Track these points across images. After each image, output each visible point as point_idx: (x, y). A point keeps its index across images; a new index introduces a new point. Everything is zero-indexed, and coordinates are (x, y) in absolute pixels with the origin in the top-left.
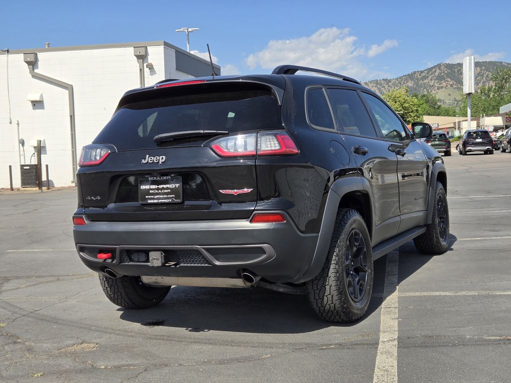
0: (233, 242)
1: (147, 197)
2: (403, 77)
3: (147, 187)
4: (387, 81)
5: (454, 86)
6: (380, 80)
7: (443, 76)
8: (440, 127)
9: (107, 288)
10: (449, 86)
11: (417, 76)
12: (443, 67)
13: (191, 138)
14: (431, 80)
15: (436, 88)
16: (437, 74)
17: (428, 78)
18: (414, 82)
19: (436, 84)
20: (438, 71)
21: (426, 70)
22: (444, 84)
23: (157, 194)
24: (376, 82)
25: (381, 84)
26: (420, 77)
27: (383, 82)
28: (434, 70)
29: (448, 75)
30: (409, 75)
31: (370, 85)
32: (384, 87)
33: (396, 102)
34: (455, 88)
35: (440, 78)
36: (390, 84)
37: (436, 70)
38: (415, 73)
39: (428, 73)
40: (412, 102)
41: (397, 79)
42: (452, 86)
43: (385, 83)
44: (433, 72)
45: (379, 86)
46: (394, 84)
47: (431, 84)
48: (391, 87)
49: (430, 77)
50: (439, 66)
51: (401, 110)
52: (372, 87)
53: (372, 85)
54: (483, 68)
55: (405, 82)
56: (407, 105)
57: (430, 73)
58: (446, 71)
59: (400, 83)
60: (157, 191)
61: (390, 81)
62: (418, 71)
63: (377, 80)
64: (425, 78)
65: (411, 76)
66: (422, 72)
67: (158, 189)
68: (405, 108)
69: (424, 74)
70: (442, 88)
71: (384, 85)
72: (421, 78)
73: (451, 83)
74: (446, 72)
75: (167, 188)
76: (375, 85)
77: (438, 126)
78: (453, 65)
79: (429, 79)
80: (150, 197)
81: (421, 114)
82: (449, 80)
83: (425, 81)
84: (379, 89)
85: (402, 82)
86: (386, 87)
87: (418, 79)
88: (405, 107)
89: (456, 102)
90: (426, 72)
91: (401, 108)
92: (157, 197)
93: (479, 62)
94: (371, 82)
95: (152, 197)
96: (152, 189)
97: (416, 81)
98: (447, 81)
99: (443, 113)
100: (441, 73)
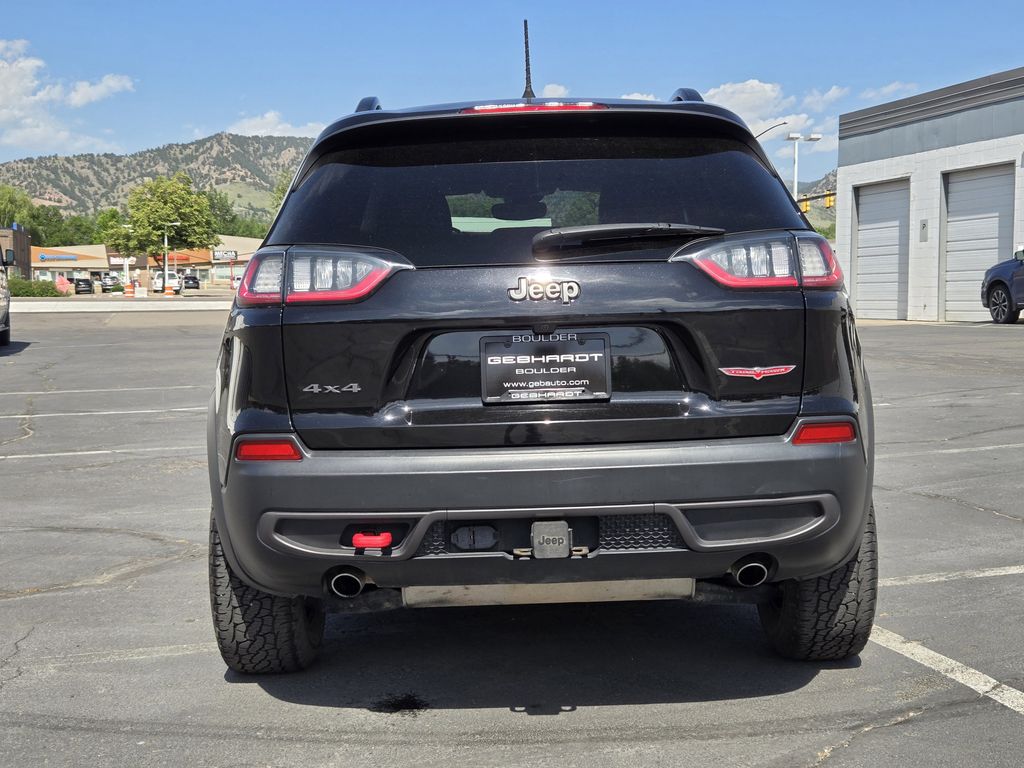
0: (757, 492)
1: (506, 385)
2: (145, 153)
3: (508, 360)
4: (115, 159)
5: (248, 180)
6: (98, 155)
7: (226, 158)
8: (239, 258)
9: (236, 625)
10: (238, 179)
11: (174, 154)
12: (225, 141)
13: (630, 240)
14: (203, 164)
15: (213, 181)
16: (214, 153)
17: (197, 158)
18: (170, 165)
19: (212, 172)
20: (216, 148)
21: (192, 144)
22: (229, 175)
23: (534, 378)
24: (90, 159)
25: (100, 164)
26: (180, 156)
27: (104, 160)
28: (208, 145)
29: (237, 158)
30: (158, 150)
31: (76, 163)
32: (107, 170)
33: (165, 203)
34: (250, 184)
35: (221, 162)
36: (120, 165)
37: (212, 147)
38: (170, 146)
39: (197, 150)
40: (198, 204)
41: (134, 156)
42: (243, 179)
43: (110, 163)
44: (208, 149)
45: (96, 168)
46: (127, 166)
47: (204, 172)
48: (123, 171)
49: (201, 158)
50: (218, 138)
51: (176, 220)
52: (82, 168)
53: (82, 163)
54: (302, 149)
55: (152, 164)
56: (188, 210)
57: (201, 150)
58: (232, 148)
59: (141, 166)
60: (534, 371)
61: (119, 159)
62: (177, 145)
63: (92, 155)
64: (190, 159)
65: (162, 153)
66: (185, 147)
67: (539, 365)
68: (183, 217)
69: (188, 151)
70: (225, 181)
71: (108, 166)
72: (182, 159)
73: (242, 173)
74: (232, 151)
75: (567, 364)
76: (87, 164)
77: (236, 256)
78: (245, 137)
79: (200, 163)
80: (515, 385)
81: (215, 231)
82: (238, 166)
83: (192, 166)
84: (96, 173)
85: (145, 164)
86: (112, 171)
87: (176, 160)
88: (184, 214)
89: (252, 212)
90: (193, 147)
91: (175, 217)
92: (537, 384)
93: (293, 137)
94: (79, 158)
95: (523, 384)
96: (524, 366)
97: (174, 164)
98: (234, 169)
99: (241, 231)
100: (222, 153)
